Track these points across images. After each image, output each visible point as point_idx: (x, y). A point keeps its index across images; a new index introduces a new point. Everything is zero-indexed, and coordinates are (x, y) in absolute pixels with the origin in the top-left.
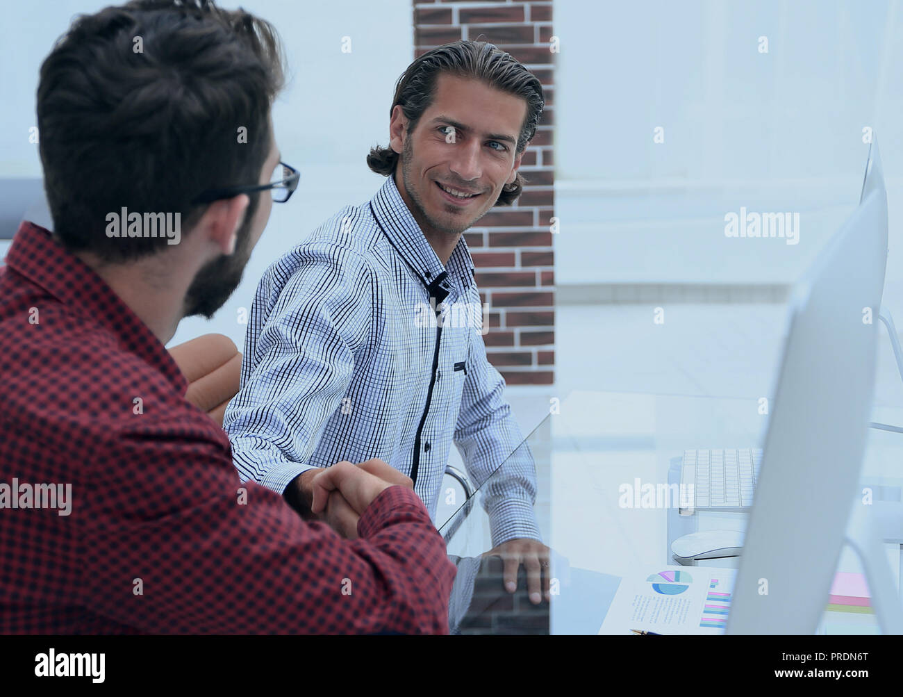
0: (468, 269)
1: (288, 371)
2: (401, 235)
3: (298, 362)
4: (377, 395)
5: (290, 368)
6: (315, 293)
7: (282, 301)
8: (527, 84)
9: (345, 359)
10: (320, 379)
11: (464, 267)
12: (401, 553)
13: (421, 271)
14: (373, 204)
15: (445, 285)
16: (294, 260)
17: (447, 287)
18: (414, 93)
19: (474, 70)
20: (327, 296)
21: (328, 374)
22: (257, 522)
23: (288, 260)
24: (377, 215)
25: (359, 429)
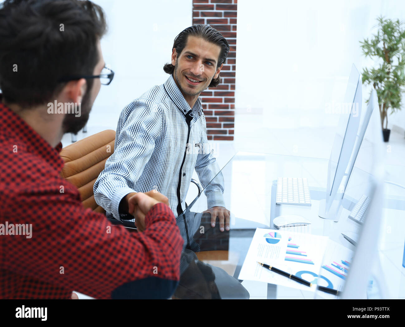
0: (201, 109)
1: (129, 148)
2: (175, 96)
3: (133, 145)
4: (164, 156)
5: (130, 147)
6: (140, 118)
7: (128, 121)
8: (221, 40)
9: (151, 143)
10: (141, 151)
11: (199, 108)
12: (158, 238)
13: (183, 110)
14: (165, 85)
15: (191, 115)
16: (133, 105)
17: (192, 115)
18: (180, 43)
19: (201, 34)
20: (144, 119)
21: (144, 149)
22: (89, 230)
23: (131, 105)
24: (166, 89)
25: (157, 168)
